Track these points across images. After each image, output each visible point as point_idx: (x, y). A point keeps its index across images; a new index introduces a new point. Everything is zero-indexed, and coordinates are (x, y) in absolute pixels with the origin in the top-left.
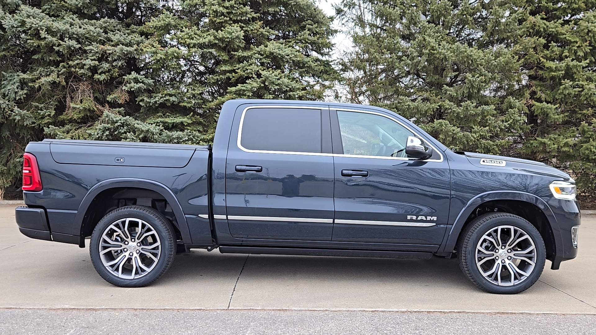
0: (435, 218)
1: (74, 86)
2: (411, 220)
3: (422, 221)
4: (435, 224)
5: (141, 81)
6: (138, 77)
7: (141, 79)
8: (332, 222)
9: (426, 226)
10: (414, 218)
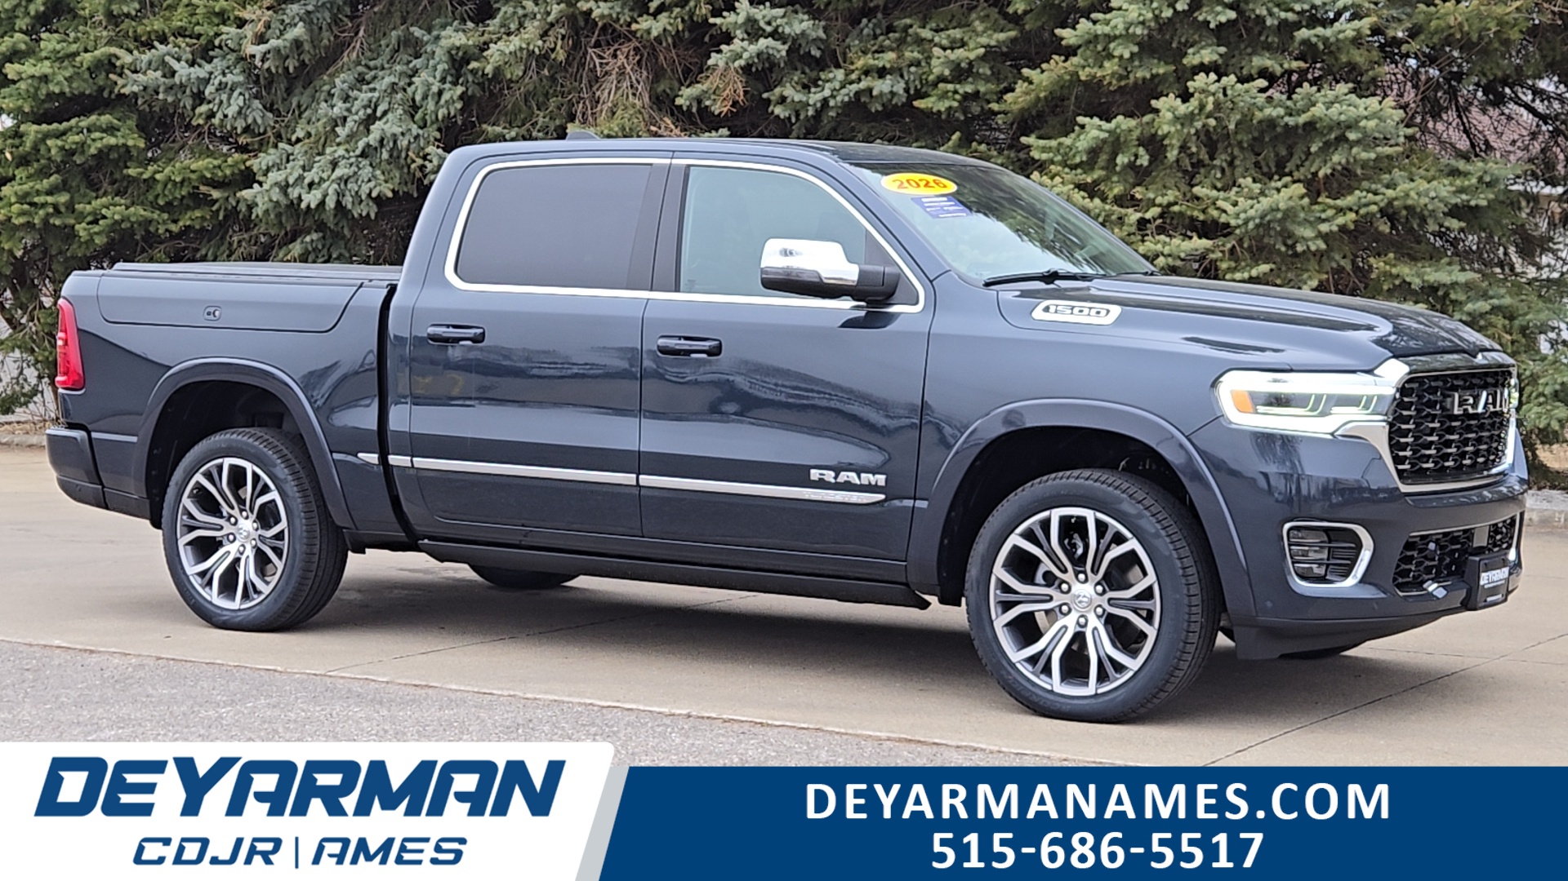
0: (881, 479)
1: (597, 61)
2: (822, 484)
3: (848, 486)
4: (882, 497)
5: (769, 29)
6: (759, 17)
7: (769, 23)
8: (634, 483)
9: (860, 501)
10: (829, 476)
